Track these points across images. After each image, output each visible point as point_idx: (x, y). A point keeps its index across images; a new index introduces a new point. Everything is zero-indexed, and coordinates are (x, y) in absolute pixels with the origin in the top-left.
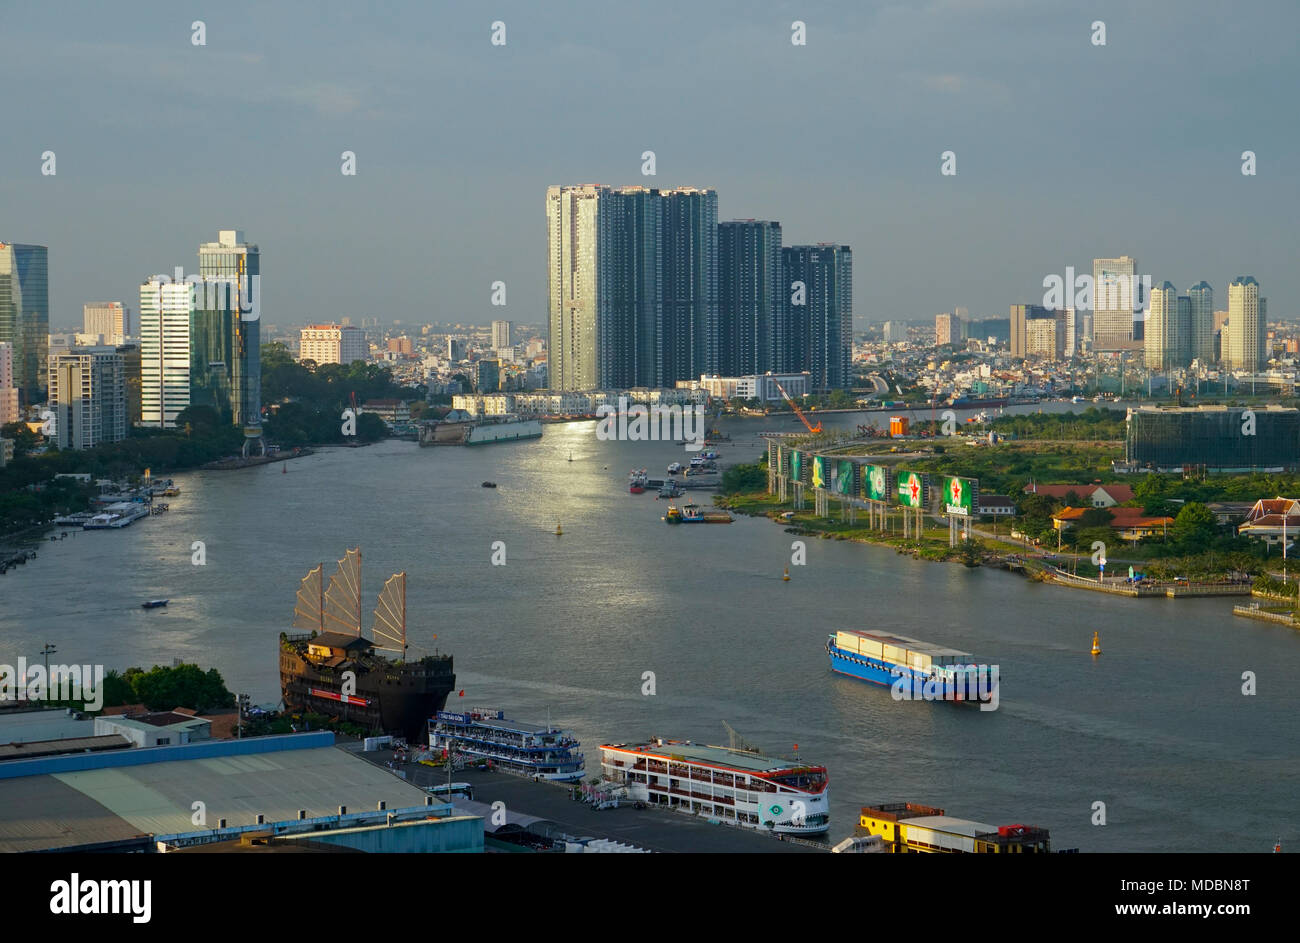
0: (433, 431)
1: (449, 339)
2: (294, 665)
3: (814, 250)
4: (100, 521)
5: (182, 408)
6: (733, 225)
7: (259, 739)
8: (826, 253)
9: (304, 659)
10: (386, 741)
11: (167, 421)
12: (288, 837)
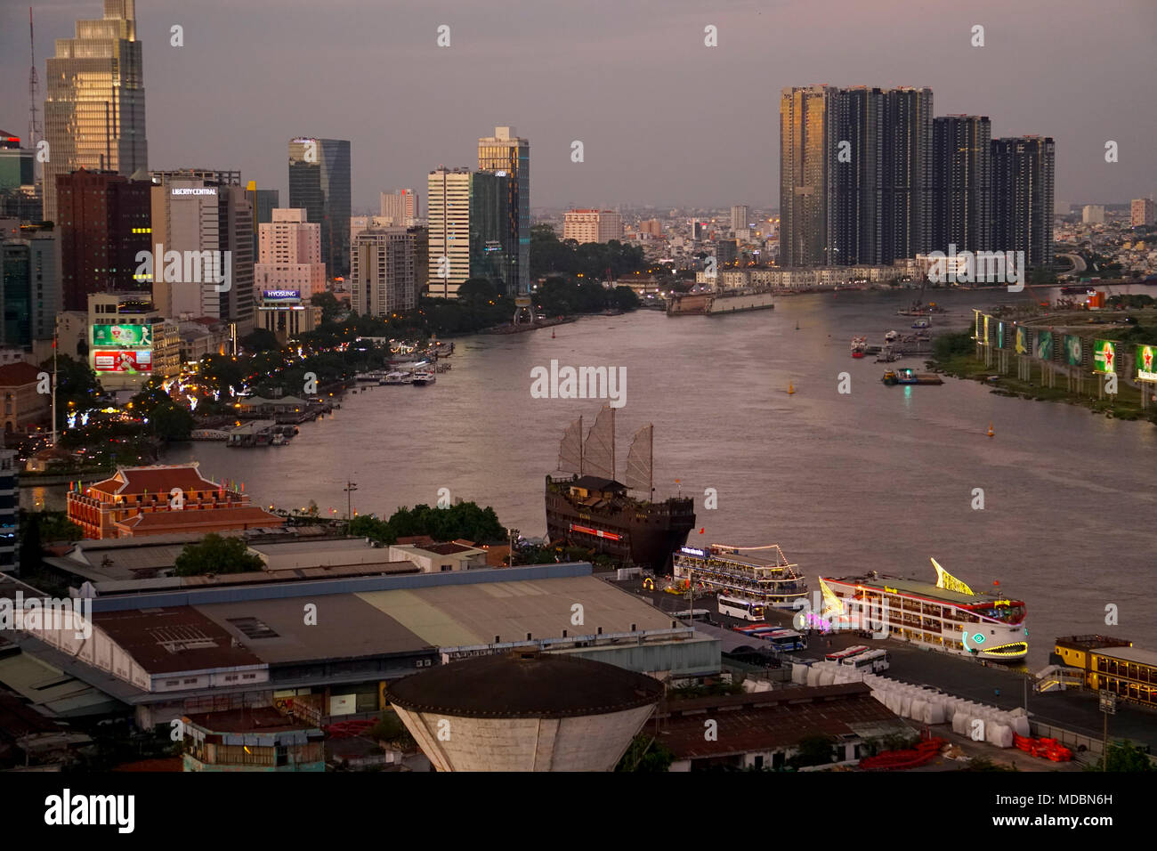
0: (679, 302)
1: (693, 221)
2: (558, 504)
3: (1020, 142)
4: (394, 378)
5: (463, 281)
6: (946, 120)
7: (528, 567)
8: (1031, 145)
9: (566, 498)
10: (636, 572)
11: (450, 292)
12: (552, 652)
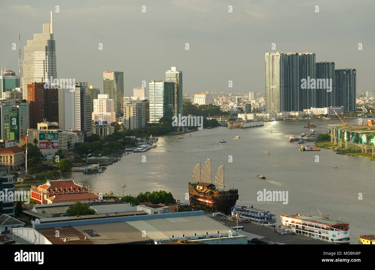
0: (232, 124)
1: (237, 97)
2: (193, 192)
3: (345, 70)
4: (138, 150)
5: (161, 118)
6: (320, 63)
7: (183, 212)
8: (348, 71)
9: (196, 190)
10: (219, 214)
11: (156, 121)
12: (191, 241)
